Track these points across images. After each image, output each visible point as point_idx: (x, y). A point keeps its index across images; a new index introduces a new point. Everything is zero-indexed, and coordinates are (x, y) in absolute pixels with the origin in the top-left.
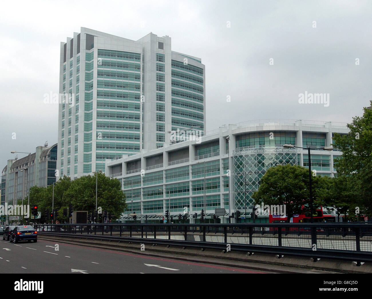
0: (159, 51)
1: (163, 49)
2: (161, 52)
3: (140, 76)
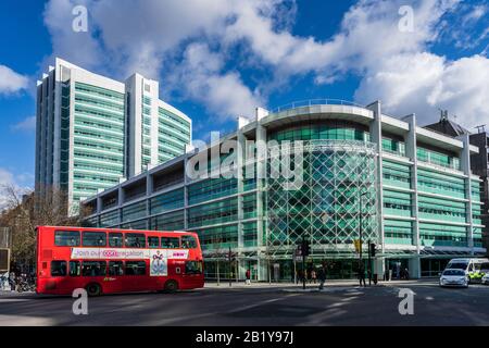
2: (146, 94)
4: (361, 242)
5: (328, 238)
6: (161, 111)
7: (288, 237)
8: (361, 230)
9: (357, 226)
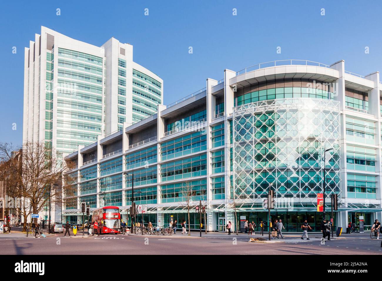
0: (120, 56)
1: (125, 55)
3: (102, 79)
4: (325, 196)
5: (292, 193)
6: (135, 72)
7: (254, 191)
8: (324, 184)
9: (322, 181)
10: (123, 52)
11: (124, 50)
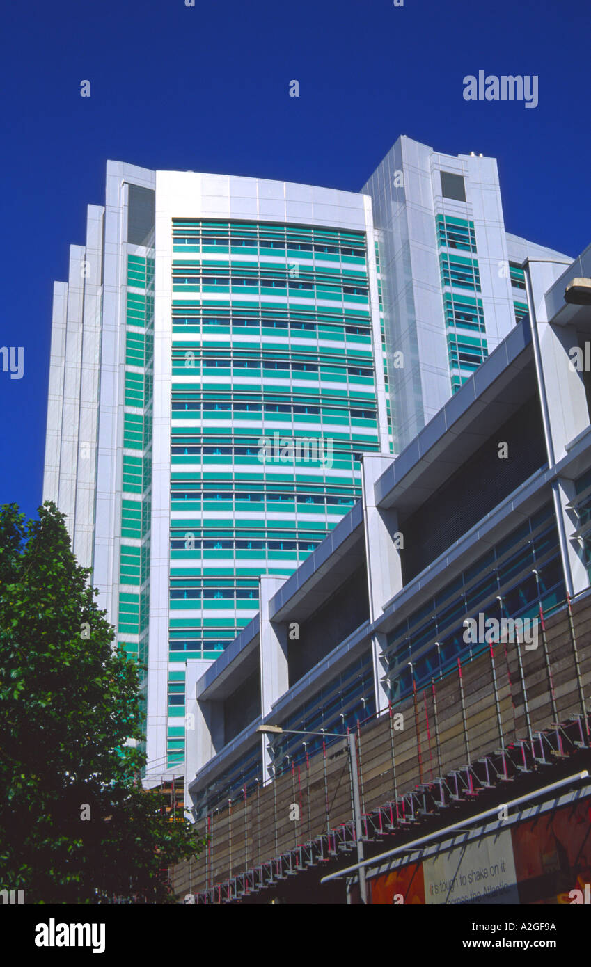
0: (445, 206)
1: (464, 200)
2: (453, 209)
3: (369, 322)
10: (453, 187)
11: (460, 179)
